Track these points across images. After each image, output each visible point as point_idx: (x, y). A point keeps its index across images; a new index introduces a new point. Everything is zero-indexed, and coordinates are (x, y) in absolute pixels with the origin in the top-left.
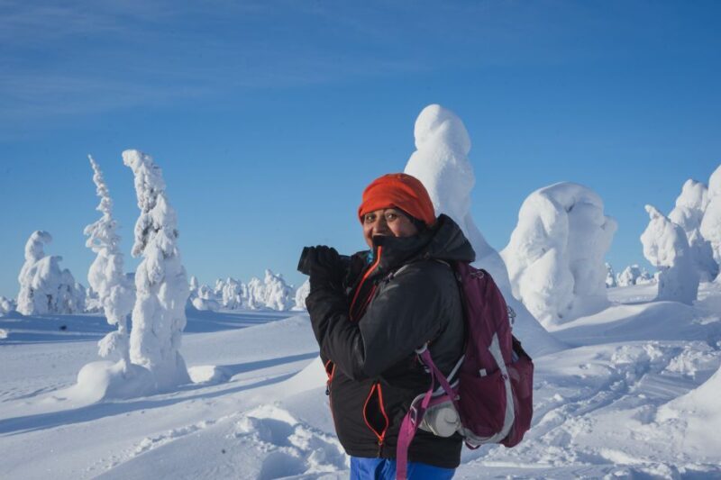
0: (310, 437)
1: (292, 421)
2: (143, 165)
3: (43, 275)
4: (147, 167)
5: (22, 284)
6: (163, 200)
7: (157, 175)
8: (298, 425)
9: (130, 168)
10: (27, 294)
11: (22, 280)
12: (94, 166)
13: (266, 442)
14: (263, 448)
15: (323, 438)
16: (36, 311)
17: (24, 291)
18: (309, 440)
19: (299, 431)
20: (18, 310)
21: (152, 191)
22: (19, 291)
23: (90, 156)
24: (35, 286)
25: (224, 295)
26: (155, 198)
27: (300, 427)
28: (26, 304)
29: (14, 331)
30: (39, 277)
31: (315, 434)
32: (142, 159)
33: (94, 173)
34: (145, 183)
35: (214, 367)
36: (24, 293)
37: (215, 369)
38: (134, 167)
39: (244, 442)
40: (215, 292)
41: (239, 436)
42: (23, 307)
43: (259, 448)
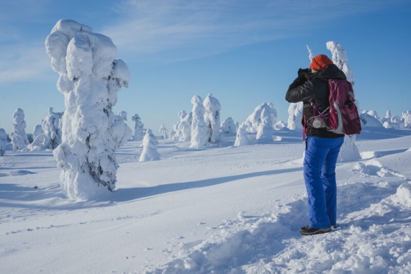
0: (387, 172)
1: (379, 165)
2: (336, 49)
3: (300, 109)
4: (338, 50)
5: (290, 114)
6: (346, 67)
7: (343, 53)
8: (382, 167)
9: (330, 51)
10: (292, 119)
11: (290, 111)
12: (309, 51)
13: (365, 173)
14: (363, 175)
15: (393, 173)
16: (296, 127)
17: (291, 117)
18: (385, 174)
19: (382, 170)
20: (288, 127)
21: (341, 62)
22: (288, 117)
23: (307, 46)
24: (296, 115)
25: (405, 121)
26: (342, 65)
27: (383, 168)
28: (292, 124)
29: (285, 137)
30: (298, 109)
31: (389, 171)
32: (336, 46)
33: (309, 54)
34: (337, 58)
35: (374, 152)
36: (291, 119)
37: (374, 153)
38: (332, 50)
39: (355, 173)
40: (401, 119)
41: (355, 170)
42: (291, 126)
43: (361, 176)
